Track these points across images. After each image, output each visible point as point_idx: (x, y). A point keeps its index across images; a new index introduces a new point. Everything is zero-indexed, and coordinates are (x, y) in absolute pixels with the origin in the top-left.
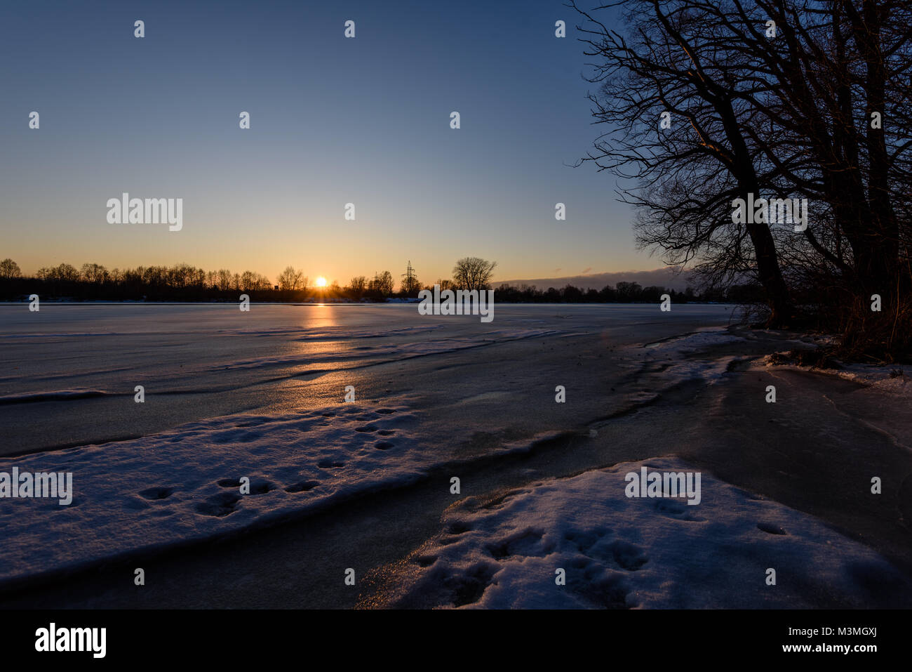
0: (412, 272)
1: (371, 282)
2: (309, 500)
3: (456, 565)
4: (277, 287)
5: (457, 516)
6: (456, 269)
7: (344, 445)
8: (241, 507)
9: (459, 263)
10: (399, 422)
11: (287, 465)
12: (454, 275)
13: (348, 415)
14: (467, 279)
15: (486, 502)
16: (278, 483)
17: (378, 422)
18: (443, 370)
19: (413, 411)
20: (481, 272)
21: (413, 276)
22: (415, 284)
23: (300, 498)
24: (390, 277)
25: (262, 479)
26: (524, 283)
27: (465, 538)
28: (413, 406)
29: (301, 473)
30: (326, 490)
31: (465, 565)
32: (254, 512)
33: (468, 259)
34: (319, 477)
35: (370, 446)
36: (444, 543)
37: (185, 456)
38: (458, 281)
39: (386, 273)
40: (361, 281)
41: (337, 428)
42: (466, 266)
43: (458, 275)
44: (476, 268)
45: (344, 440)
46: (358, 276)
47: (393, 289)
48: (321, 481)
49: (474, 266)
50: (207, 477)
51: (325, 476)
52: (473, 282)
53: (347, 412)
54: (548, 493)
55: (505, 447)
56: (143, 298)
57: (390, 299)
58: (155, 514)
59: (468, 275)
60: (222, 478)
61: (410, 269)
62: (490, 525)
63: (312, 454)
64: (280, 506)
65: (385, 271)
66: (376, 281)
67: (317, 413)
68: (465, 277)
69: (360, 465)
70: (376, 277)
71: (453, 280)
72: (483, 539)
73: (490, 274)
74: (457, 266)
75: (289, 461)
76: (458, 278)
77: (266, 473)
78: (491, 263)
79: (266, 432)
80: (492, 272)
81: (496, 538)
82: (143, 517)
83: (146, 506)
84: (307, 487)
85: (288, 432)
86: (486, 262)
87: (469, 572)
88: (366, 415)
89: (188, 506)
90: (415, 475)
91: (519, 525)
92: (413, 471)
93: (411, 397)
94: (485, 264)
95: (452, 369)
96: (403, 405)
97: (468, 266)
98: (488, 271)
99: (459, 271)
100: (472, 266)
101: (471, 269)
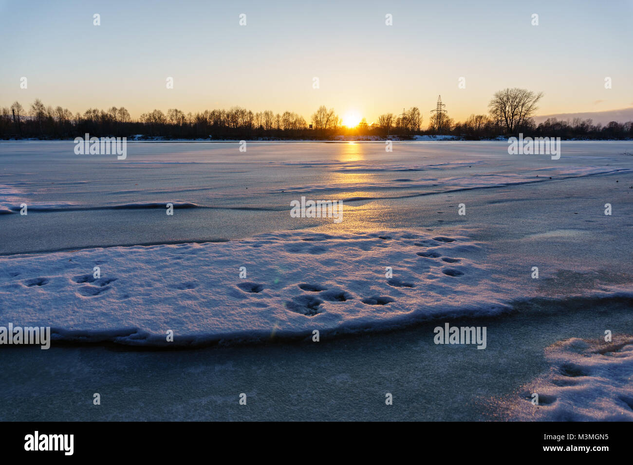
0: (442, 107)
1: (399, 119)
4: (311, 126)
5: (566, 357)
6: (493, 103)
7: (409, 267)
8: (324, 310)
9: (497, 96)
10: (463, 250)
11: (358, 279)
12: (490, 109)
13: (404, 239)
14: (505, 113)
16: (353, 294)
17: (440, 249)
18: (497, 204)
19: (475, 242)
20: (523, 105)
21: (443, 112)
22: (445, 120)
23: (378, 311)
24: (419, 114)
25: (338, 288)
26: (576, 117)
28: (473, 237)
29: (373, 287)
30: (402, 307)
32: (337, 317)
33: (508, 90)
34: (391, 294)
35: (437, 271)
36: (557, 383)
37: (267, 259)
38: (494, 116)
39: (415, 109)
40: (389, 118)
41: (397, 250)
42: (505, 99)
43: (495, 109)
44: (517, 100)
45: (407, 262)
46: (385, 113)
47: (421, 127)
48: (395, 298)
49: (515, 98)
50: (288, 279)
51: (399, 294)
52: (513, 116)
53: (402, 237)
56: (209, 137)
57: (417, 136)
58: (253, 304)
59: (507, 109)
60: (301, 283)
61: (440, 104)
63: (379, 272)
64: (360, 316)
65: (413, 107)
66: (404, 118)
67: (374, 235)
69: (431, 288)
70: (404, 114)
71: (488, 115)
73: (534, 107)
74: (495, 99)
75: (359, 275)
76: (495, 112)
78: (536, 94)
79: (330, 247)
80: (536, 105)
82: (244, 305)
83: (244, 297)
84: (383, 301)
85: (350, 250)
86: (529, 94)
88: (424, 242)
89: (279, 302)
92: (494, 302)
94: (528, 96)
95: (507, 204)
96: (461, 235)
97: (508, 99)
98: (531, 103)
99: (497, 104)
100: (513, 98)
101: (512, 102)
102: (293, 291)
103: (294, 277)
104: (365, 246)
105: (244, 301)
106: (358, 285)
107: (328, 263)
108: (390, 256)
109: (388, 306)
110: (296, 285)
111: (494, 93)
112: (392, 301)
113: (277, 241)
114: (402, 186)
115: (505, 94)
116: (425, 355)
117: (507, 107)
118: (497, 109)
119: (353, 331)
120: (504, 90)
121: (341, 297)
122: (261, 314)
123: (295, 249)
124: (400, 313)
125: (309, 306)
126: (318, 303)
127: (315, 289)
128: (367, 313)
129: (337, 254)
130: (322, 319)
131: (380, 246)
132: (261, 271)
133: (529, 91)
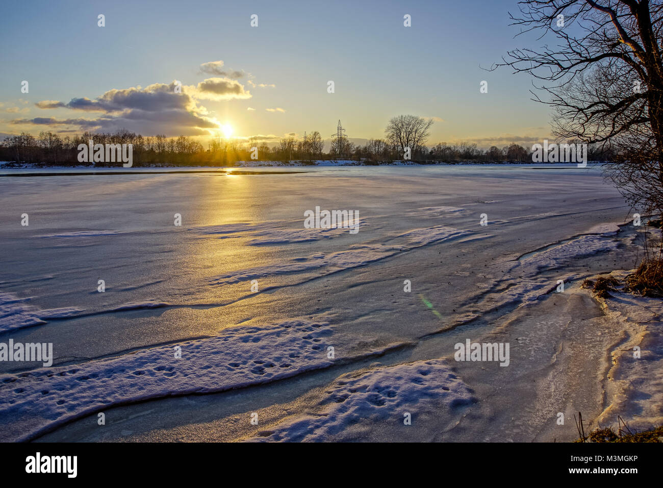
0: (343, 132)
1: (300, 145)
2: (289, 371)
3: (338, 394)
4: (208, 151)
5: (342, 380)
6: (388, 129)
7: (298, 347)
8: (266, 372)
9: (392, 122)
10: (324, 333)
12: (387, 134)
13: (297, 327)
14: (401, 139)
15: (354, 375)
16: (276, 363)
17: (313, 333)
20: (416, 131)
21: (343, 136)
22: (346, 144)
23: (286, 370)
24: (320, 138)
25: (269, 362)
27: (343, 387)
30: (294, 368)
31: (341, 394)
32: (272, 374)
33: (402, 116)
35: (309, 347)
36: (336, 388)
37: (234, 349)
38: (391, 141)
39: (316, 134)
40: (290, 142)
41: (294, 336)
42: (400, 125)
43: (391, 134)
44: (411, 126)
45: (298, 344)
46: (287, 136)
48: (292, 364)
49: (409, 124)
50: (248, 359)
51: (293, 361)
53: (297, 325)
54: (378, 373)
55: (371, 351)
57: (319, 161)
59: (402, 134)
60: (254, 360)
61: (340, 129)
62: (353, 383)
63: (285, 351)
64: (280, 373)
66: (306, 143)
67: (282, 326)
68: (399, 136)
69: (306, 357)
70: (305, 138)
71: (386, 140)
72: (349, 387)
73: (426, 134)
74: (390, 125)
75: (277, 354)
76: (391, 137)
77: (270, 359)
78: (426, 121)
80: (428, 131)
81: (354, 387)
83: (233, 370)
84: (287, 366)
85: (272, 338)
86: (421, 121)
87: (342, 396)
88: (307, 328)
89: (248, 370)
90: (329, 363)
91: (362, 384)
92: (328, 361)
93: (331, 314)
94: (421, 122)
97: (402, 125)
98: (423, 129)
99: (393, 130)
100: (407, 125)
101: (406, 128)
102: (252, 365)
103: (251, 357)
104: (278, 334)
105: (234, 372)
106: (278, 359)
107: (263, 348)
108: (291, 341)
109: (289, 367)
110: (252, 361)
111: (390, 120)
112: (291, 365)
113: (233, 335)
114: (300, 269)
115: (400, 120)
116: (301, 384)
117: (402, 133)
118: (393, 135)
119: (277, 379)
120: (399, 117)
121: (271, 365)
122: (243, 376)
123: (245, 340)
124: (293, 370)
125: (260, 371)
126: (263, 369)
127: (260, 362)
128: (282, 371)
129: (266, 342)
130: (266, 376)
131: (285, 334)
132: (235, 356)
133: (420, 118)
